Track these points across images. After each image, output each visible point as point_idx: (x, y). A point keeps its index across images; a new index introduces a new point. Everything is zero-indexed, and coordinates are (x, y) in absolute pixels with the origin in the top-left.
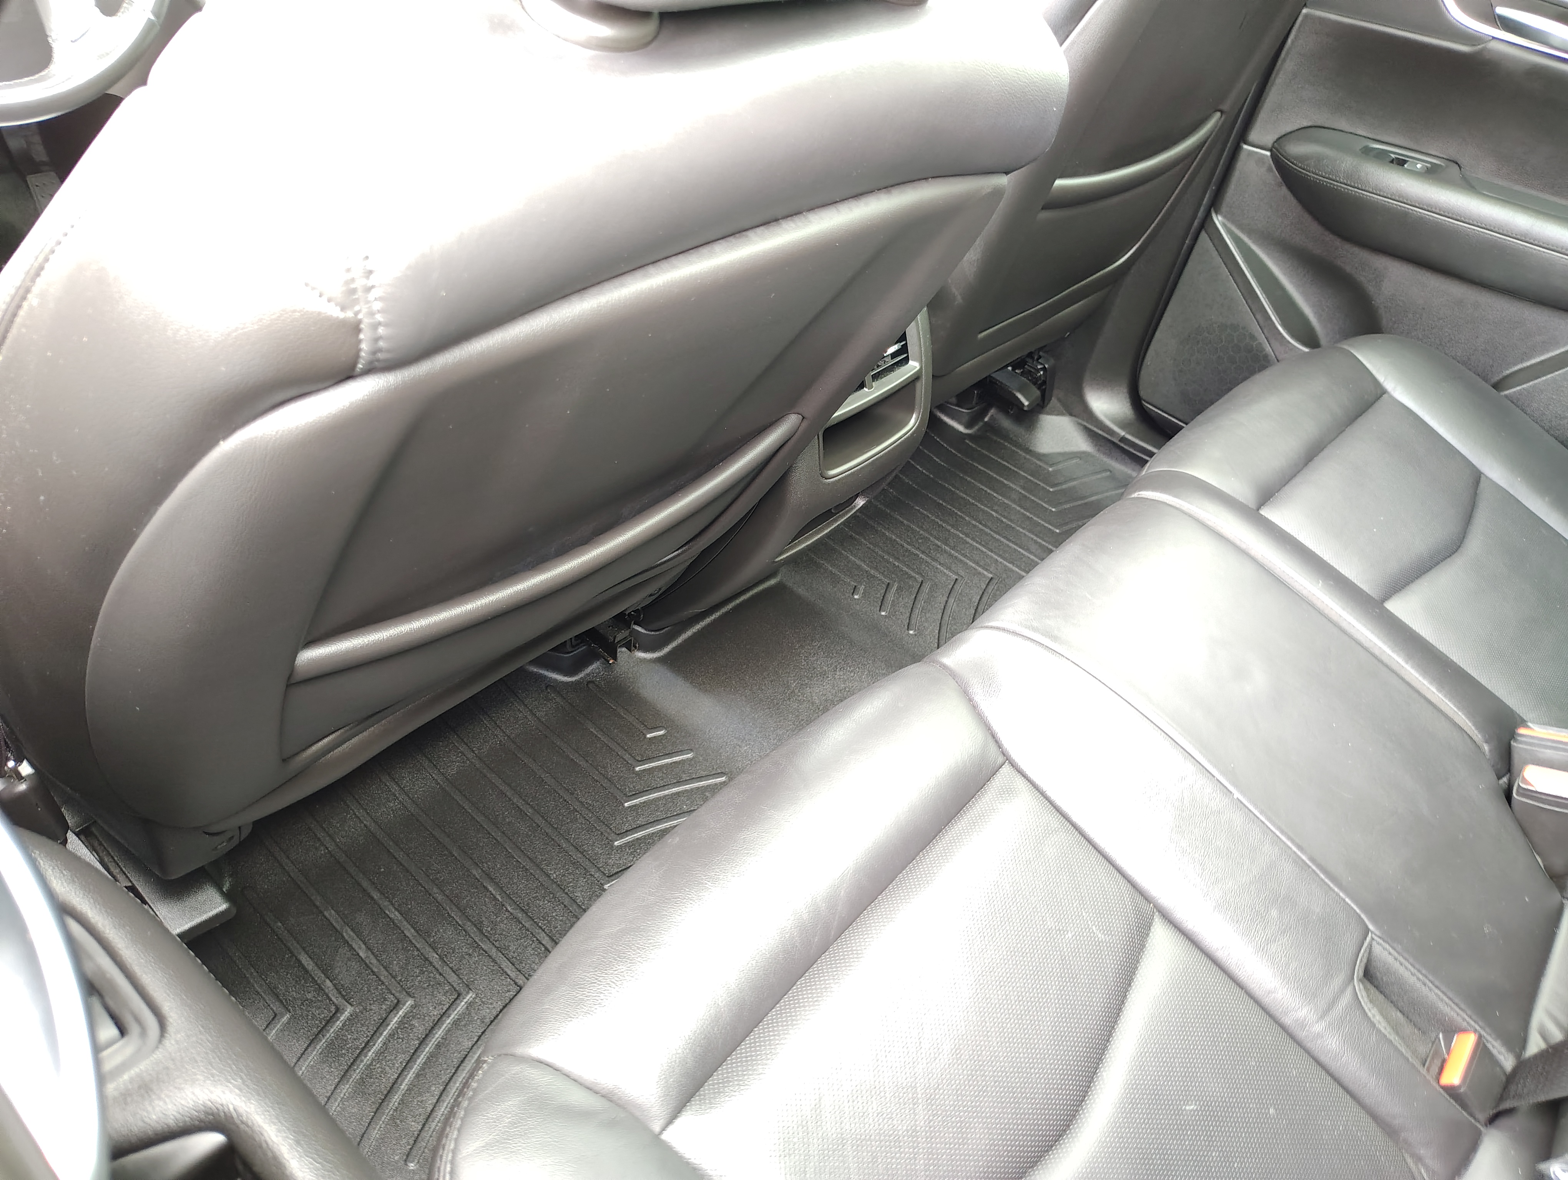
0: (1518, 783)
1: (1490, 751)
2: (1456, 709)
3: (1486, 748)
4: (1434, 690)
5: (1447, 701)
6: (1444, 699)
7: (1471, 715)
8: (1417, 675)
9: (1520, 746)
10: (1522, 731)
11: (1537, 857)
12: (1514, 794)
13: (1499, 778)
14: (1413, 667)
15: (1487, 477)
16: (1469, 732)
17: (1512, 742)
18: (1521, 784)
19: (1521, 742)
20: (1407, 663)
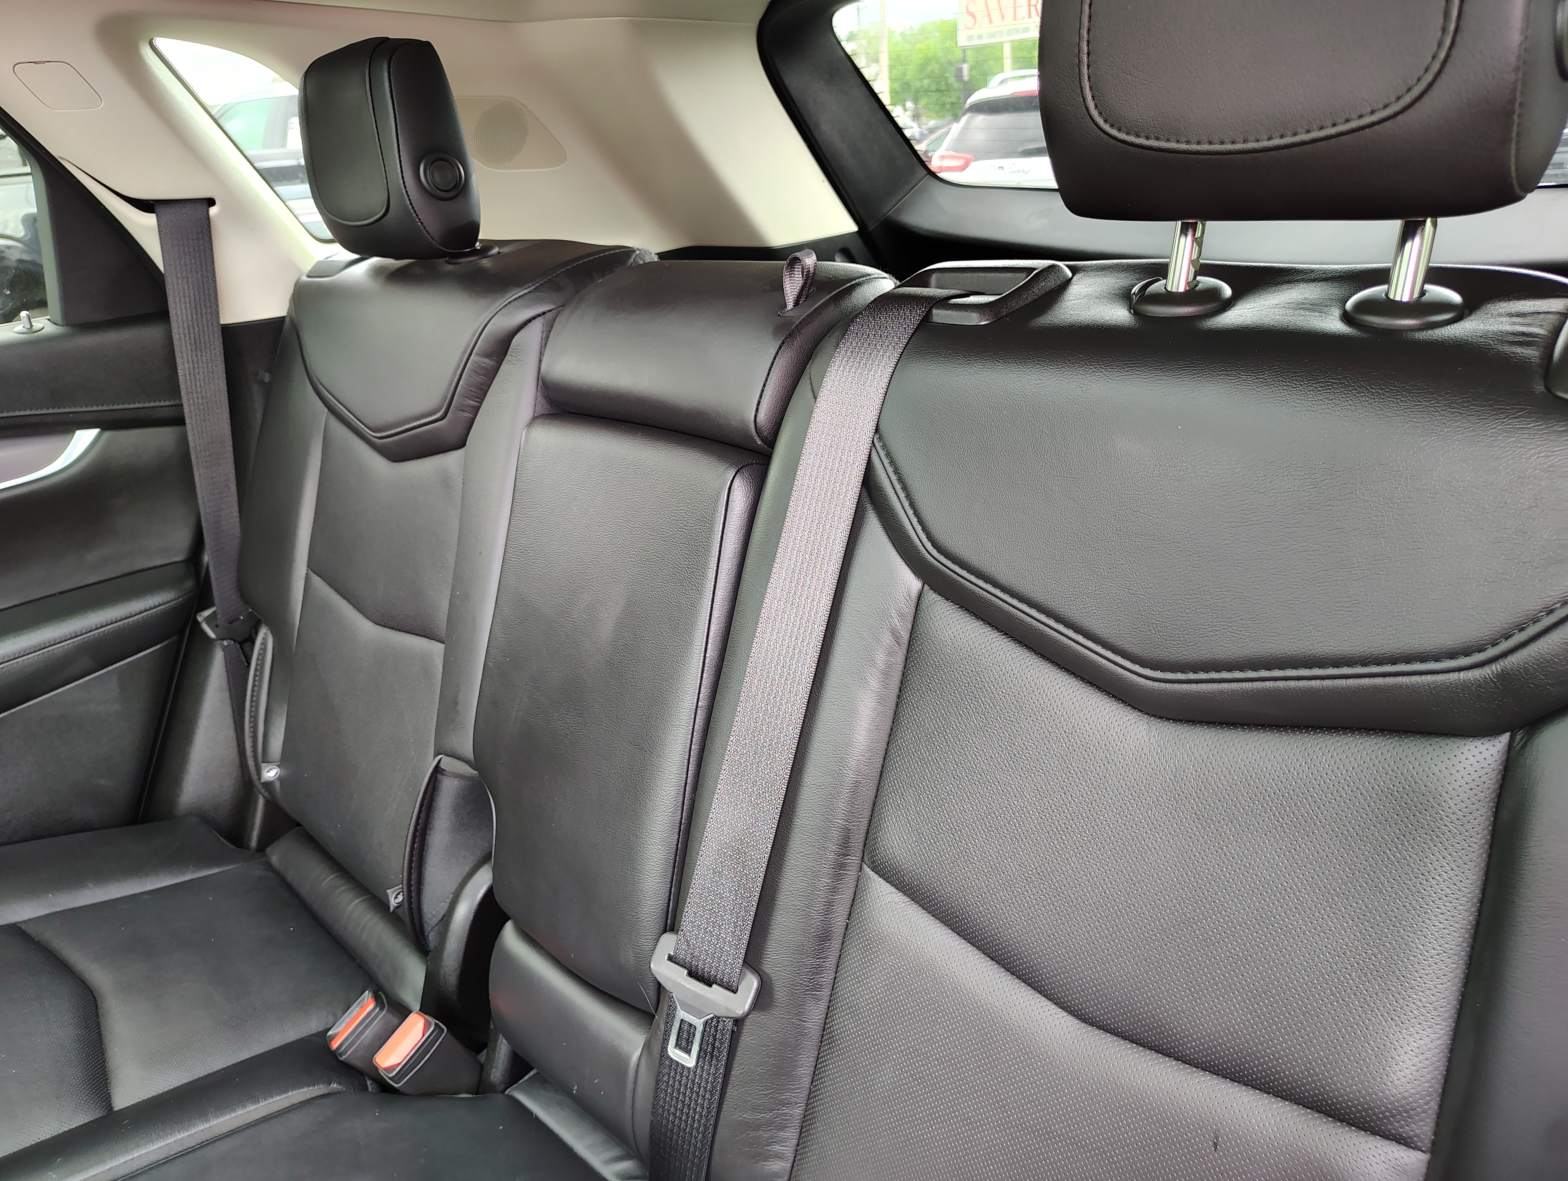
0: (387, 1076)
1: (339, 1084)
2: (284, 1096)
3: (334, 1086)
4: (254, 1107)
5: (271, 1100)
6: (268, 1102)
7: (297, 1085)
8: (228, 1117)
9: (349, 1053)
10: (335, 1045)
11: (459, 1096)
12: (396, 1085)
13: (366, 1088)
14: (217, 1117)
15: (25, 921)
16: (314, 1095)
17: (341, 1059)
18: (391, 1076)
19: (345, 1051)
20: (208, 1121)
